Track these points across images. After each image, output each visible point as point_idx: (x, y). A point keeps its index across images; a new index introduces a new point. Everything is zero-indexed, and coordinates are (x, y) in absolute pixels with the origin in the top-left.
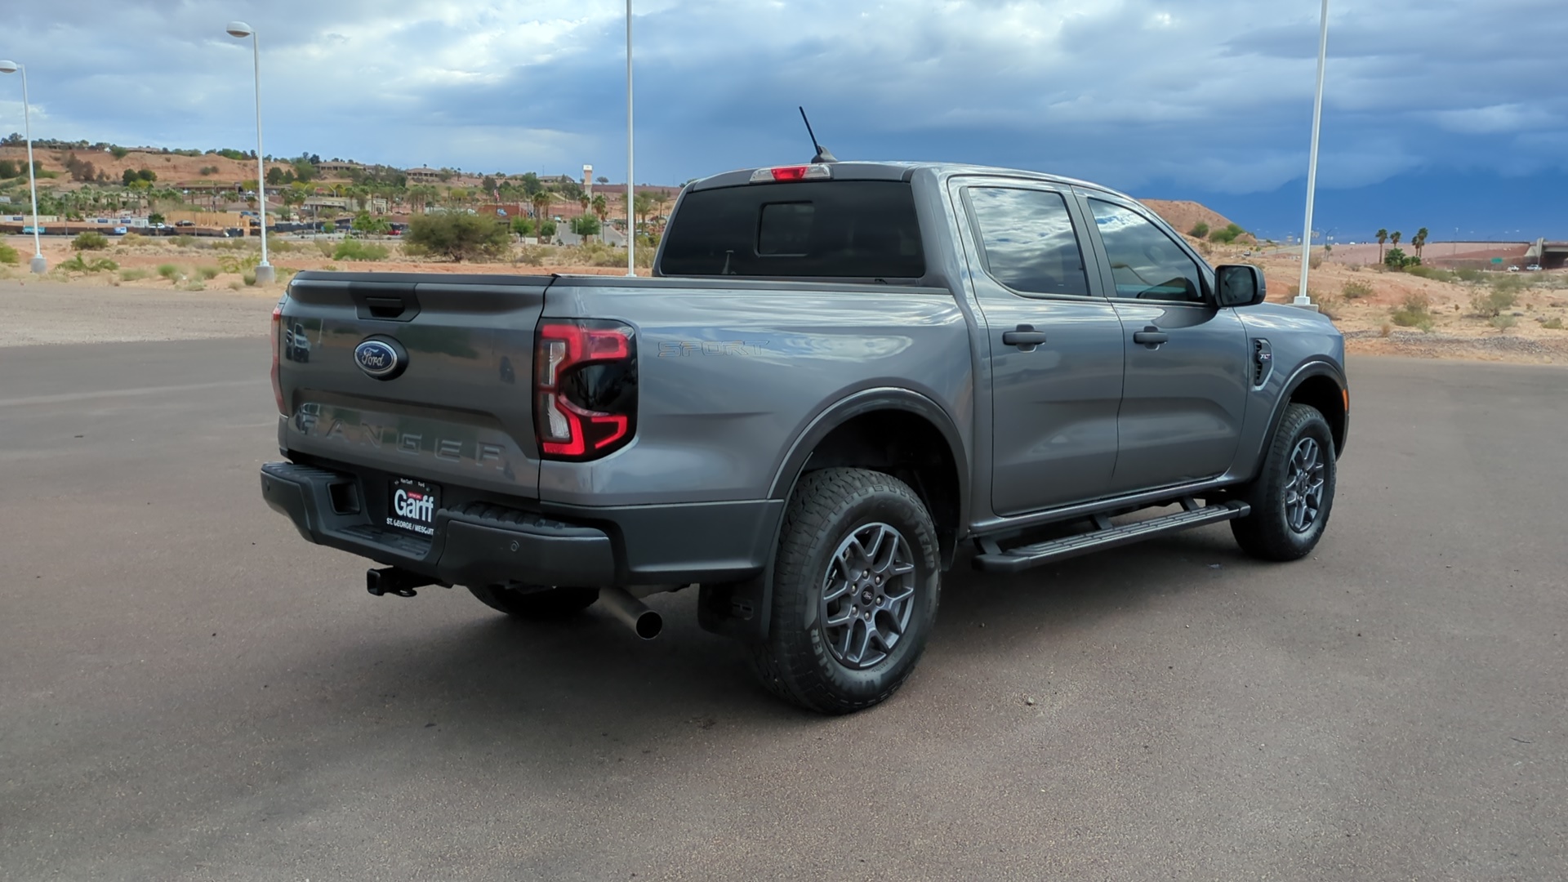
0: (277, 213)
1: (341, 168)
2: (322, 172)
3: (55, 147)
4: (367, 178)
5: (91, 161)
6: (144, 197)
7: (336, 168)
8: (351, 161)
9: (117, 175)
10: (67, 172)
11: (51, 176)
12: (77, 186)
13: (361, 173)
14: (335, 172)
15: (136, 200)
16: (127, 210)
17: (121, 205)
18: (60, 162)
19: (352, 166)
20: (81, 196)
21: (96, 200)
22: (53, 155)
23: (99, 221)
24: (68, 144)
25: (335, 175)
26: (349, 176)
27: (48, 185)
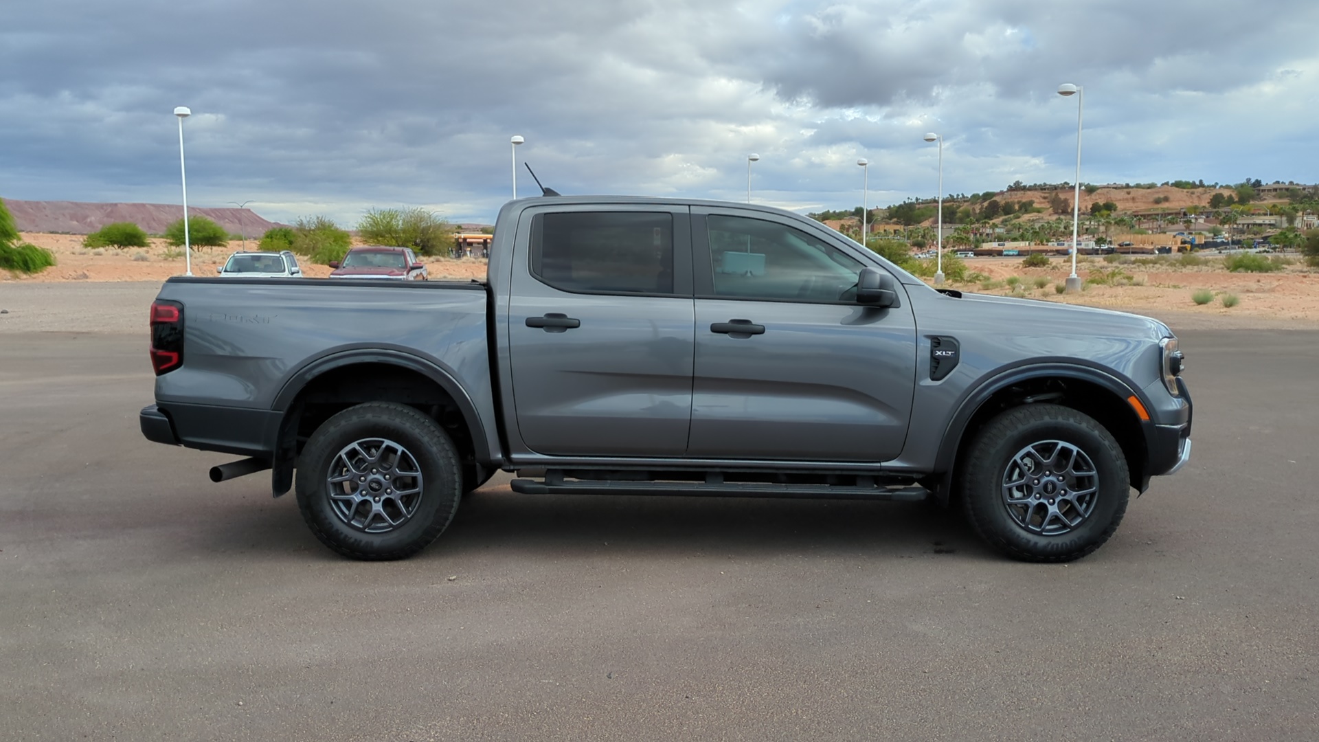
0: (1210, 233)
1: (1281, 189)
2: (1262, 194)
3: (1045, 189)
4: (1306, 196)
5: (1068, 198)
6: (1103, 225)
7: (1275, 190)
8: (1291, 183)
9: (1086, 207)
10: (1051, 207)
11: (1039, 211)
12: (1055, 217)
13: (1299, 192)
14: (1274, 193)
15: (1096, 227)
16: (1089, 235)
17: (1085, 231)
18: (1047, 200)
19: (1291, 187)
20: (1054, 225)
21: (1065, 228)
22: (1043, 195)
23: (1058, 245)
24: (1054, 186)
25: (1274, 196)
26: (1287, 196)
27: (1035, 218)
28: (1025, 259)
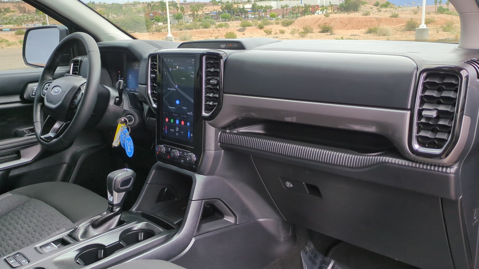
1: (102, 5)
2: (96, 7)
3: (14, 3)
4: (110, 8)
5: (25, 6)
6: (42, 17)
7: (100, 5)
8: (104, 3)
9: (33, 10)
10: (18, 10)
11: (13, 12)
12: (21, 14)
13: (108, 6)
14: (100, 6)
15: (40, 18)
16: (37, 21)
17: (35, 20)
18: (16, 7)
20: (22, 18)
21: (27, 19)
22: (13, 5)
23: (26, 26)
24: (17, 1)
25: (100, 7)
26: (104, 8)
27: (13, 15)
28: (15, 32)
